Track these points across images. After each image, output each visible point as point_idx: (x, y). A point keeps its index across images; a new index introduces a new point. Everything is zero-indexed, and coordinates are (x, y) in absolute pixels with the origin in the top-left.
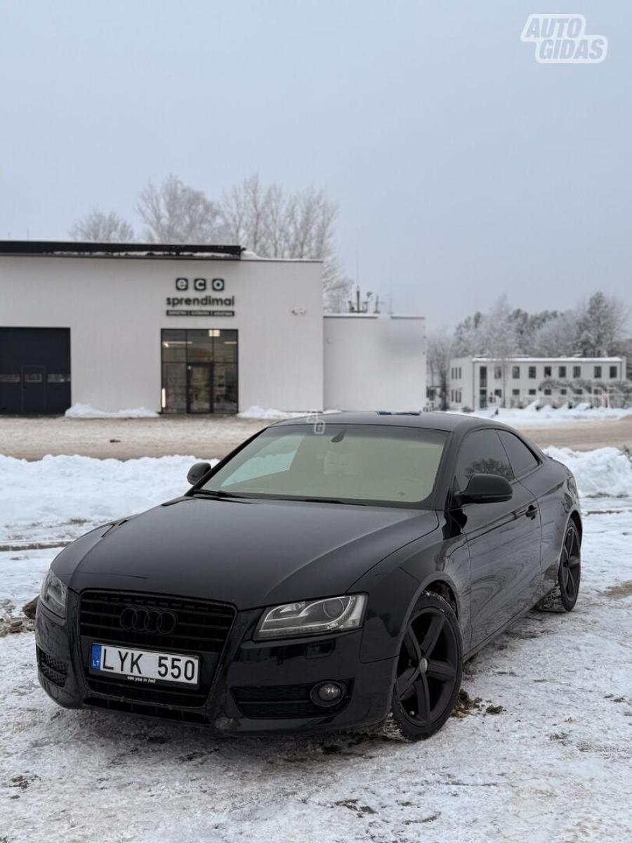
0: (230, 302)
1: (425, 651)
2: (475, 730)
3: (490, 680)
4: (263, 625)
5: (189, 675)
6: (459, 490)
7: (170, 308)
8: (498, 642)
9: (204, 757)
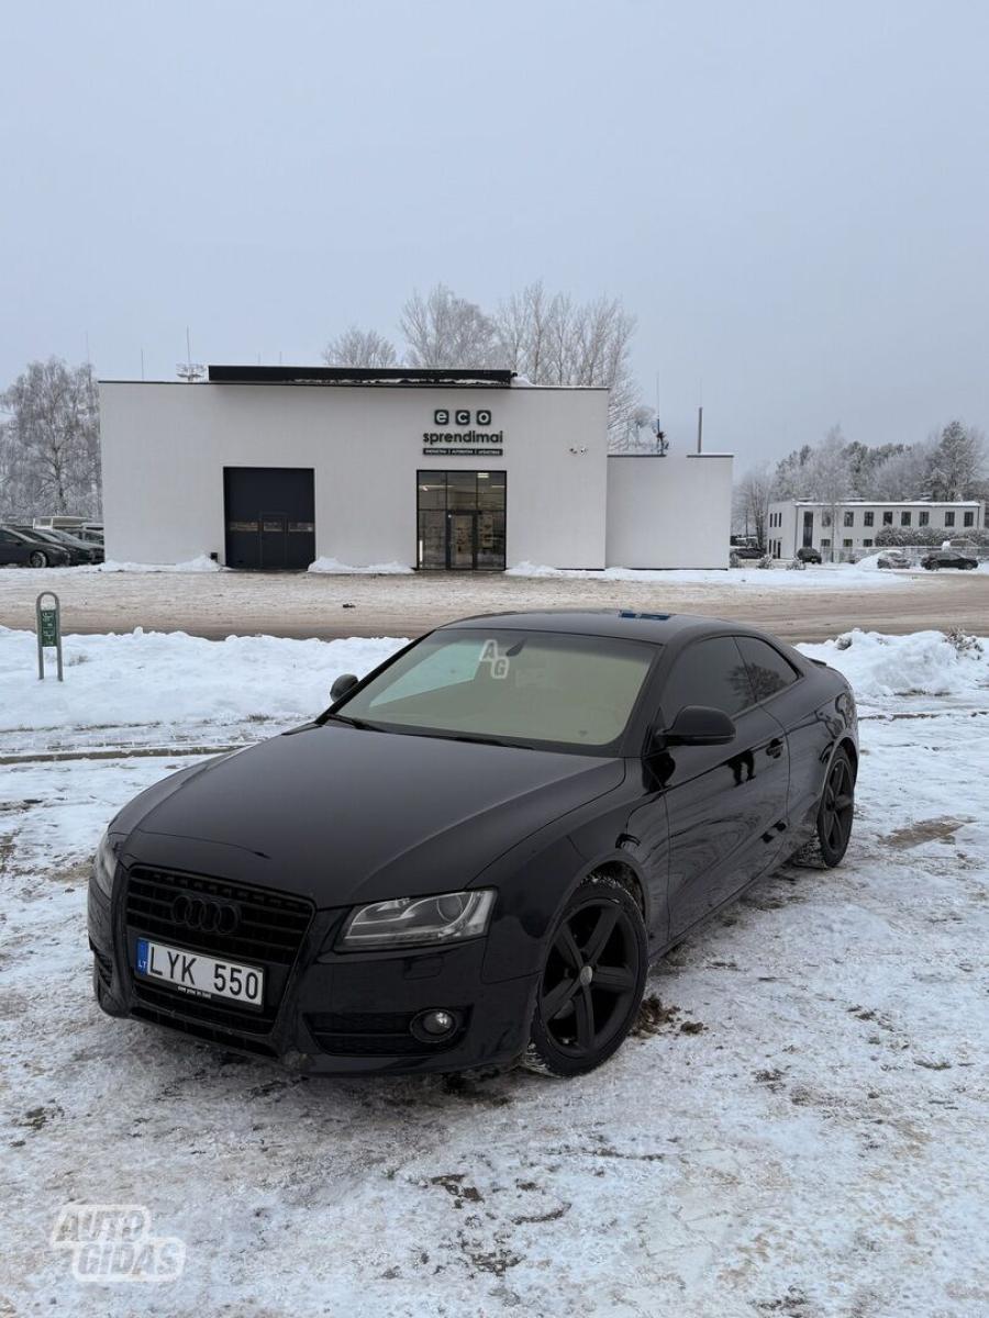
0: (498, 438)
1: (589, 954)
2: (658, 1061)
3: (700, 975)
4: (351, 929)
5: (252, 992)
6: (664, 727)
7: (428, 445)
8: (727, 914)
9: (284, 1091)
